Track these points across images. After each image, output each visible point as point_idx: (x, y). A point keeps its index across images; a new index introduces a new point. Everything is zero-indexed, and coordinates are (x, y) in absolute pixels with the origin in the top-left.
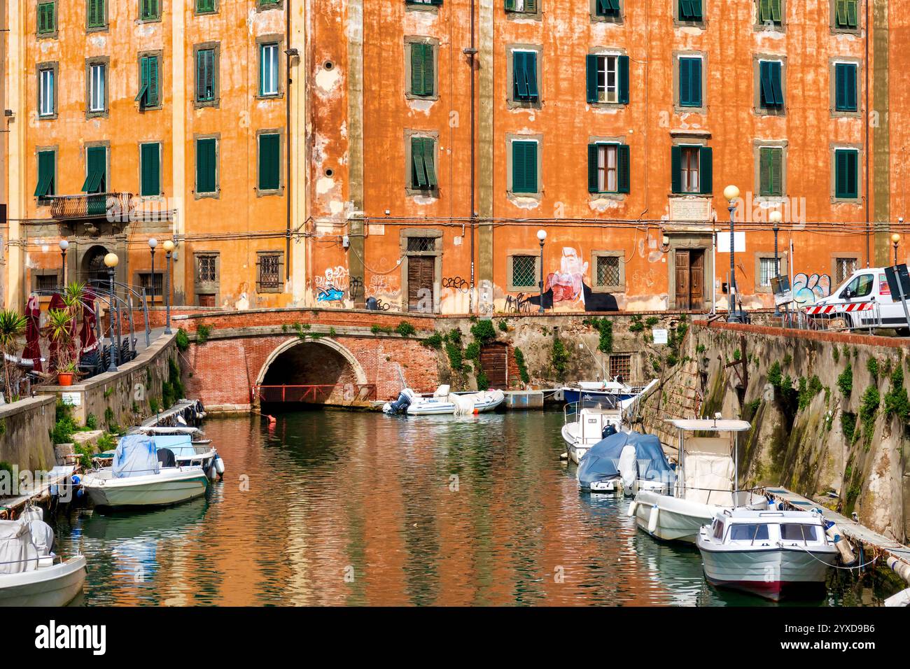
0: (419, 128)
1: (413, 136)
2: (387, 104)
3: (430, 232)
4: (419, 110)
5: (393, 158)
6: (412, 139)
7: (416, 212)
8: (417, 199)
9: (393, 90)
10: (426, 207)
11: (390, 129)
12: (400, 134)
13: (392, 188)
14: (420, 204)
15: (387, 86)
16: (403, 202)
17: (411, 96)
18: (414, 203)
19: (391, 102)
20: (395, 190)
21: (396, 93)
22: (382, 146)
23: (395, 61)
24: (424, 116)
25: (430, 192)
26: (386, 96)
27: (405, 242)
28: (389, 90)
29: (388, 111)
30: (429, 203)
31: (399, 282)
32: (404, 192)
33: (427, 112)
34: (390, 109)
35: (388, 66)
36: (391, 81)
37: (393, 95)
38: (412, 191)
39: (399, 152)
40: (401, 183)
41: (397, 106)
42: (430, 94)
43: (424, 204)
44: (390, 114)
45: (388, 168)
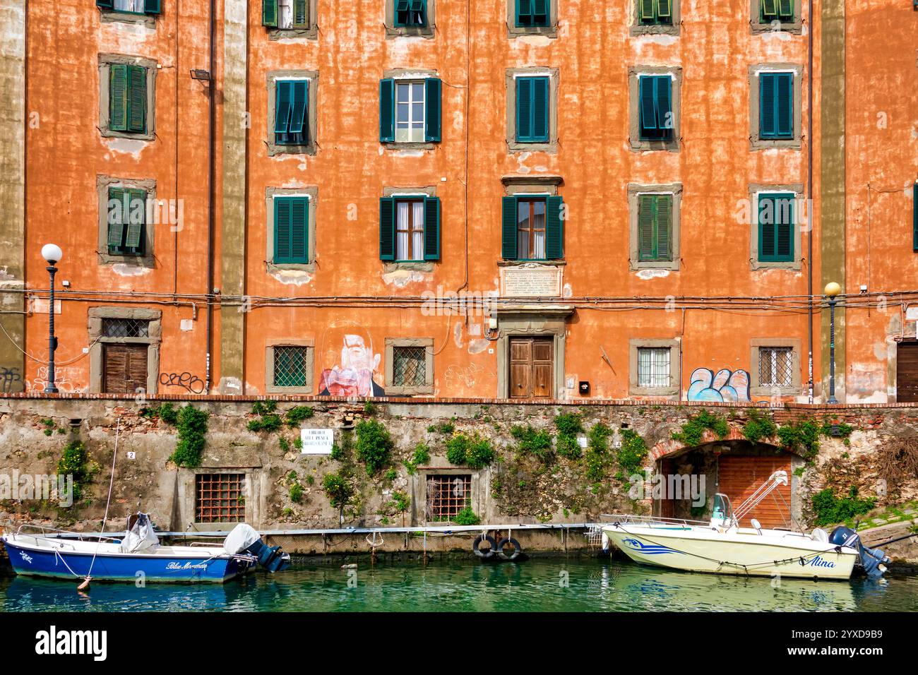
0: (123, 175)
1: (113, 185)
2: (68, 142)
3: (139, 313)
4: (122, 152)
5: (77, 213)
6: (110, 189)
7: (115, 285)
8: (117, 268)
9: (79, 123)
10: (134, 279)
11: (73, 175)
12: (91, 182)
13: (76, 251)
14: (123, 275)
15: (68, 118)
16: (95, 271)
17: (108, 133)
18: (113, 273)
19: (75, 140)
20: (81, 254)
21: (83, 128)
22: (59, 195)
23: (83, 86)
24: (132, 160)
25: (139, 259)
26: (67, 130)
27: (96, 325)
28: (72, 123)
29: (70, 151)
30: (141, 274)
31: (87, 376)
32: (95, 258)
33: (136, 155)
34: (72, 149)
35: (71, 91)
36: (75, 112)
37: (79, 130)
38: (108, 258)
39: (87, 205)
40: (91, 246)
41: (84, 145)
42: (142, 131)
43: (130, 275)
44: (74, 155)
45: (69, 226)
